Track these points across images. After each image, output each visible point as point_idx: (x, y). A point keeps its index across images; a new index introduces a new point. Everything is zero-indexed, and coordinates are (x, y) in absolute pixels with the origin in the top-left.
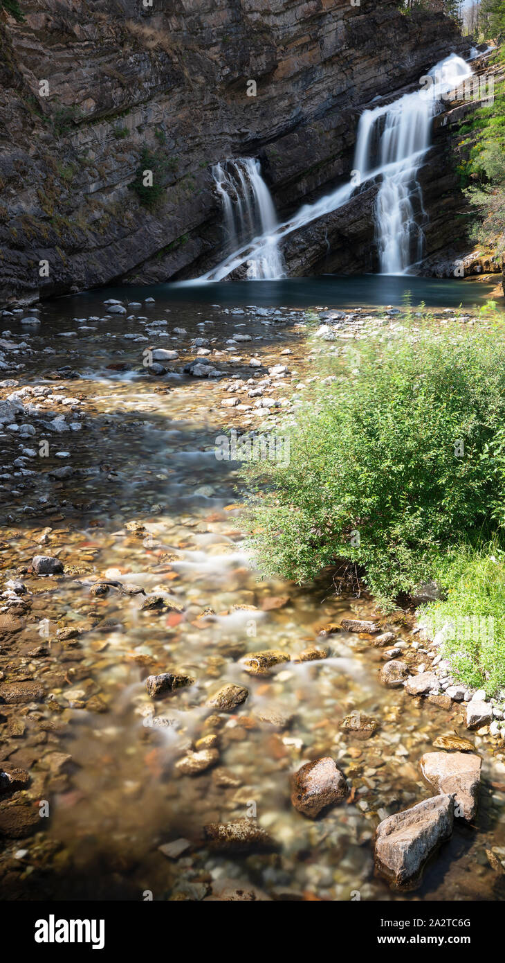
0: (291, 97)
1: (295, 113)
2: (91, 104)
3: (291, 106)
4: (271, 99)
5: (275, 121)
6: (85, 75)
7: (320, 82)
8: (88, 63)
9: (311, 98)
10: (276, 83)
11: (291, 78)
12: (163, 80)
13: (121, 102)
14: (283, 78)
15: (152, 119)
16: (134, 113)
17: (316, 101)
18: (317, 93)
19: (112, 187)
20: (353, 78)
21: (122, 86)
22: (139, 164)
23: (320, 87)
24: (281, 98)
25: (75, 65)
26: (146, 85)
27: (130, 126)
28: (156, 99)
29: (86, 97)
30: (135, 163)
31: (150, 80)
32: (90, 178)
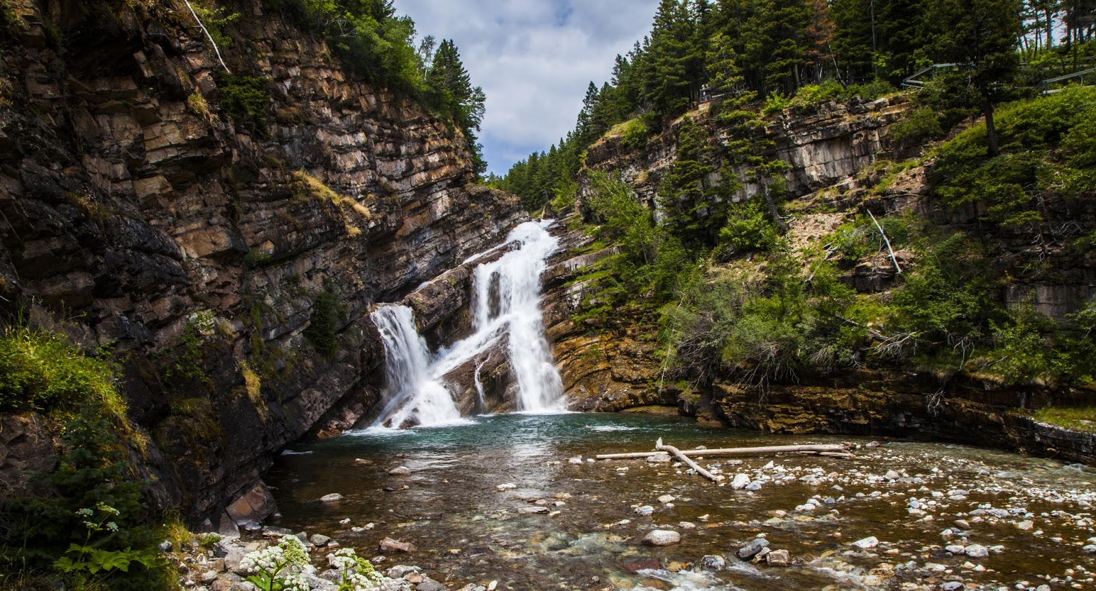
0: (407, 254)
1: (411, 268)
2: (270, 247)
3: (408, 262)
4: (393, 254)
5: (398, 274)
6: (263, 217)
7: (429, 241)
8: (263, 205)
9: (422, 256)
10: (396, 240)
11: (407, 237)
12: (331, 227)
13: (296, 246)
14: (401, 236)
15: (320, 265)
16: (304, 258)
17: (427, 258)
18: (427, 251)
19: (288, 333)
20: (455, 239)
21: (298, 231)
22: (312, 310)
23: (430, 246)
24: (401, 253)
25: (253, 206)
26: (317, 231)
27: (300, 272)
28: (323, 246)
29: (265, 240)
30: (309, 309)
31: (321, 227)
32: (269, 324)
